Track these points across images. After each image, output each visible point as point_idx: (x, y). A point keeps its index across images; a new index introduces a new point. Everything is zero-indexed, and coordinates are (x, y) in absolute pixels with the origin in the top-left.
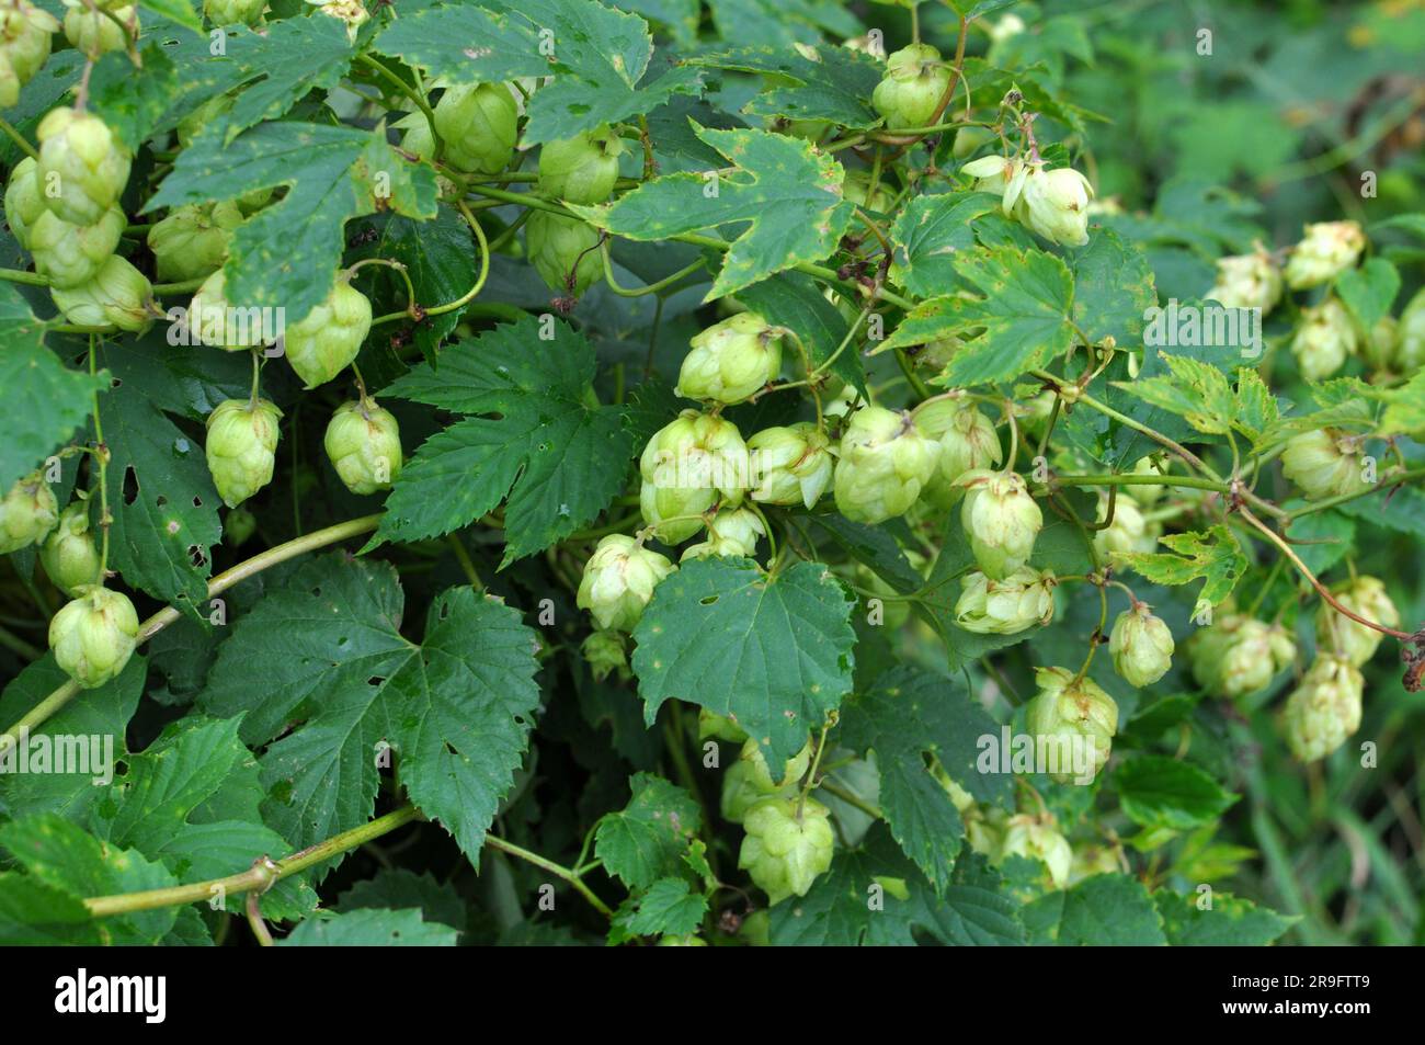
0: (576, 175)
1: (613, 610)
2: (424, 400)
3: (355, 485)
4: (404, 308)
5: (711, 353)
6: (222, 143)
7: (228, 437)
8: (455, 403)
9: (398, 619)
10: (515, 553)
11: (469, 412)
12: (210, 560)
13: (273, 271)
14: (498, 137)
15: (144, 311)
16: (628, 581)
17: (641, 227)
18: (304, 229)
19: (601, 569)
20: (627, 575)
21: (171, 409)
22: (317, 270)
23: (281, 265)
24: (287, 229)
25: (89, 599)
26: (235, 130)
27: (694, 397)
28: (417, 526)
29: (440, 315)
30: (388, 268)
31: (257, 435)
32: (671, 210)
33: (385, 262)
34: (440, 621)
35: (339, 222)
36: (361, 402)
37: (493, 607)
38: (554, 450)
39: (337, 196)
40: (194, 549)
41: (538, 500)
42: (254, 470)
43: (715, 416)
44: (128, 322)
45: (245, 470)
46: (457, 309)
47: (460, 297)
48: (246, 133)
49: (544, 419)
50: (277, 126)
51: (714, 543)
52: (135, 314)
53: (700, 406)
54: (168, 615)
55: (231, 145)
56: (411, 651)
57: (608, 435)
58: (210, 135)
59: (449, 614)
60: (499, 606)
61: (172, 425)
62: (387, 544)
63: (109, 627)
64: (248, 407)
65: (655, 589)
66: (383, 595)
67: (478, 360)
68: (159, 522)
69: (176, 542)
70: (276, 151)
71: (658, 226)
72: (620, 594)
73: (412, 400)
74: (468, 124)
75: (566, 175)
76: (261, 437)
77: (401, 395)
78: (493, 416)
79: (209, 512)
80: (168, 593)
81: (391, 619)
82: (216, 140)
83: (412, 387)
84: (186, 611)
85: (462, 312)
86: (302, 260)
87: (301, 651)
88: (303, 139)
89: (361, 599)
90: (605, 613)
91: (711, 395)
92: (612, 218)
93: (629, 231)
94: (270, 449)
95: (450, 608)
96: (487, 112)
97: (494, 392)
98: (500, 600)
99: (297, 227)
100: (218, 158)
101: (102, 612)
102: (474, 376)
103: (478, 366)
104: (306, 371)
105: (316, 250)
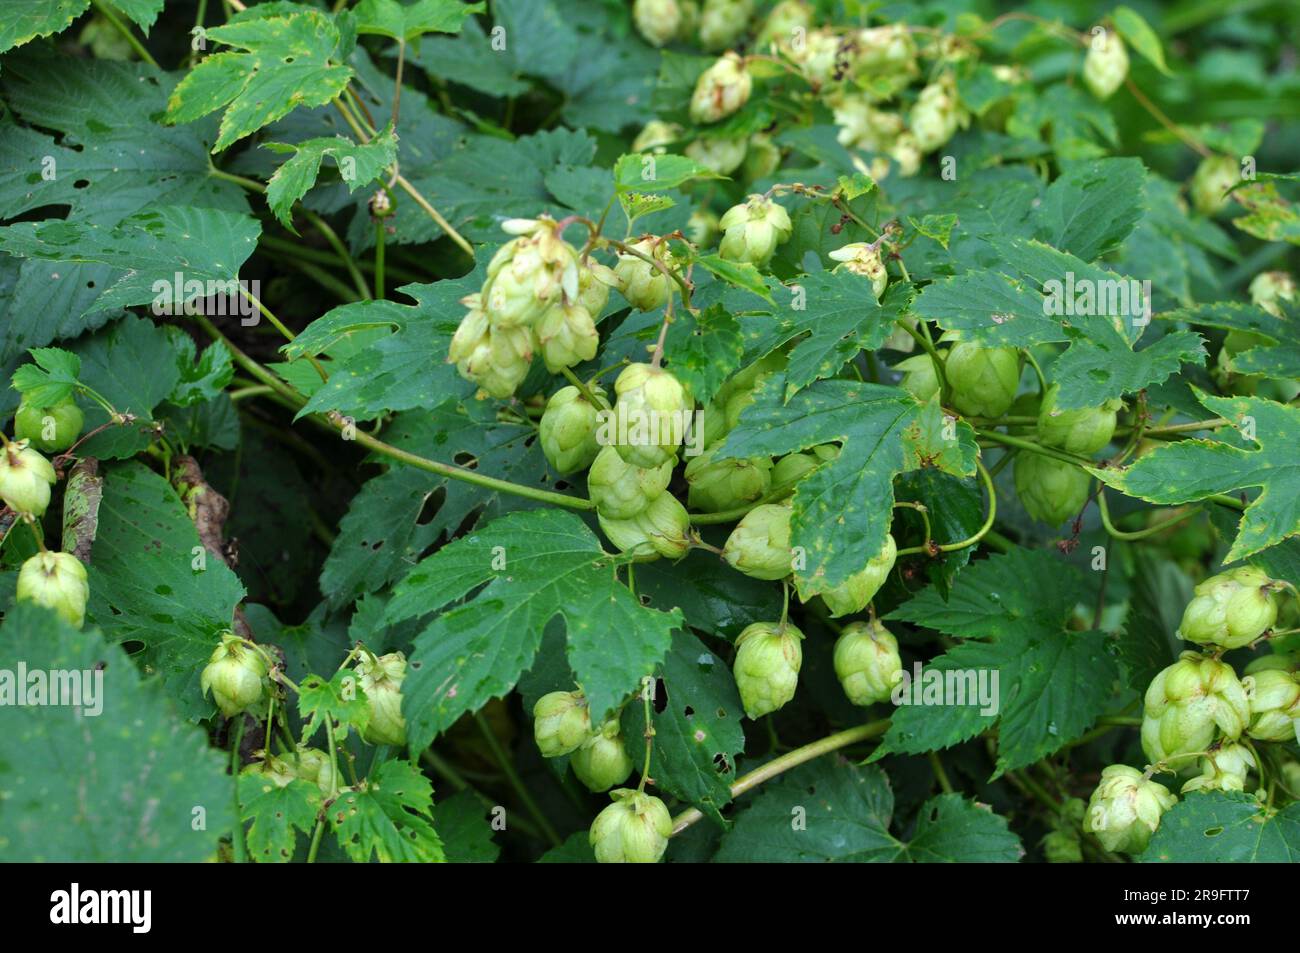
0: (1079, 428)
1: (1120, 835)
2: (927, 624)
3: (858, 698)
4: (922, 543)
5: (1216, 603)
6: (782, 400)
7: (760, 659)
8: (955, 628)
9: (887, 820)
10: (1006, 766)
11: (968, 636)
12: (734, 767)
13: (829, 522)
14: (1004, 388)
15: (687, 541)
16: (1138, 811)
17: (1155, 491)
18: (856, 483)
19: (1113, 799)
20: (1137, 806)
21: (699, 627)
22: (870, 523)
23: (837, 516)
24: (842, 483)
25: (630, 803)
26: (793, 389)
27: (1197, 642)
28: (919, 741)
29: (953, 551)
30: (914, 510)
31: (786, 658)
32: (1183, 474)
33: (909, 505)
34: (930, 825)
35: (888, 477)
36: (870, 624)
37: (981, 814)
38: (1042, 672)
39: (885, 452)
40: (719, 757)
41: (1028, 719)
42: (781, 690)
43: (1216, 659)
44: (672, 550)
45: (772, 688)
46: (968, 547)
47: (971, 536)
48: (804, 390)
49: (1032, 643)
50: (827, 384)
51: (1216, 777)
52: (678, 544)
53: (1201, 650)
54: (693, 815)
55: (791, 401)
56: (897, 849)
57: (1090, 659)
58: (769, 392)
59: (939, 817)
60: (987, 813)
61: (699, 641)
62: (889, 756)
63: (648, 829)
64: (776, 631)
65: (1161, 818)
66: (874, 797)
67: (972, 587)
68: (687, 731)
69: (702, 750)
70: (827, 407)
71: (1173, 489)
72: (1130, 823)
73: (917, 624)
74: (978, 376)
75: (1071, 427)
76: (790, 659)
77: (907, 619)
78: (986, 640)
79: (733, 722)
80: (693, 795)
81: (880, 819)
82: (775, 397)
83: (915, 611)
84: (710, 813)
85: (972, 549)
86: (855, 512)
87: (798, 846)
88: (850, 396)
89: (854, 799)
90: (1111, 838)
91: (1215, 642)
92: (1128, 481)
93: (1147, 495)
94: (796, 670)
95: (941, 812)
96: (996, 366)
97: (988, 617)
98: (988, 808)
99: (850, 480)
100: (777, 414)
101: (642, 815)
102: (970, 602)
103: (973, 593)
104: (835, 602)
105: (868, 503)
